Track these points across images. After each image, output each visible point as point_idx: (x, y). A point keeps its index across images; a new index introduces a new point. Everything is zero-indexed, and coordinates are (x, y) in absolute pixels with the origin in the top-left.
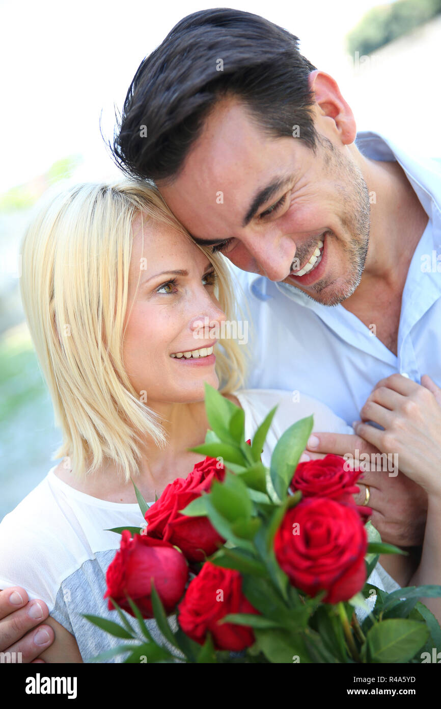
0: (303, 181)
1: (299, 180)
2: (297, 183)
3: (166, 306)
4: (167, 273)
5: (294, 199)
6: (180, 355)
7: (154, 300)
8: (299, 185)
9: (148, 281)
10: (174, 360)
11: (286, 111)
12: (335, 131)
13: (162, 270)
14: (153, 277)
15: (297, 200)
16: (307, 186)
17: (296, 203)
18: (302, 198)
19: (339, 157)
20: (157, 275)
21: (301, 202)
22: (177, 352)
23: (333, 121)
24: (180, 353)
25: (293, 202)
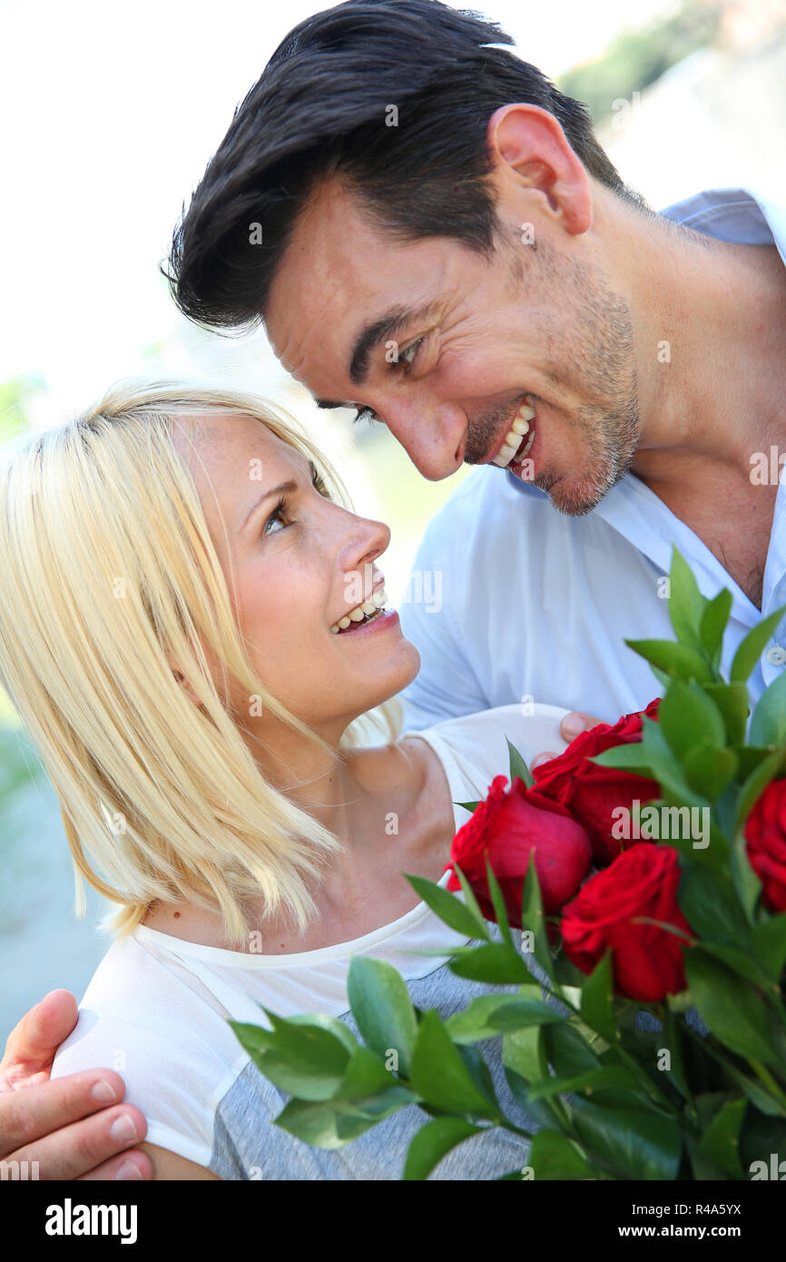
0: (461, 310)
1: (454, 308)
2: (448, 315)
3: (292, 548)
4: (269, 495)
5: (446, 343)
6: (345, 623)
7: (270, 549)
8: (452, 318)
9: (247, 521)
10: (341, 636)
11: (434, 192)
12: (545, 213)
13: (260, 495)
14: (252, 512)
15: (452, 345)
16: (468, 319)
17: (450, 349)
18: (461, 341)
19: (551, 260)
20: (256, 506)
21: (457, 348)
22: (338, 618)
23: (542, 196)
24: (343, 620)
25: (444, 348)
